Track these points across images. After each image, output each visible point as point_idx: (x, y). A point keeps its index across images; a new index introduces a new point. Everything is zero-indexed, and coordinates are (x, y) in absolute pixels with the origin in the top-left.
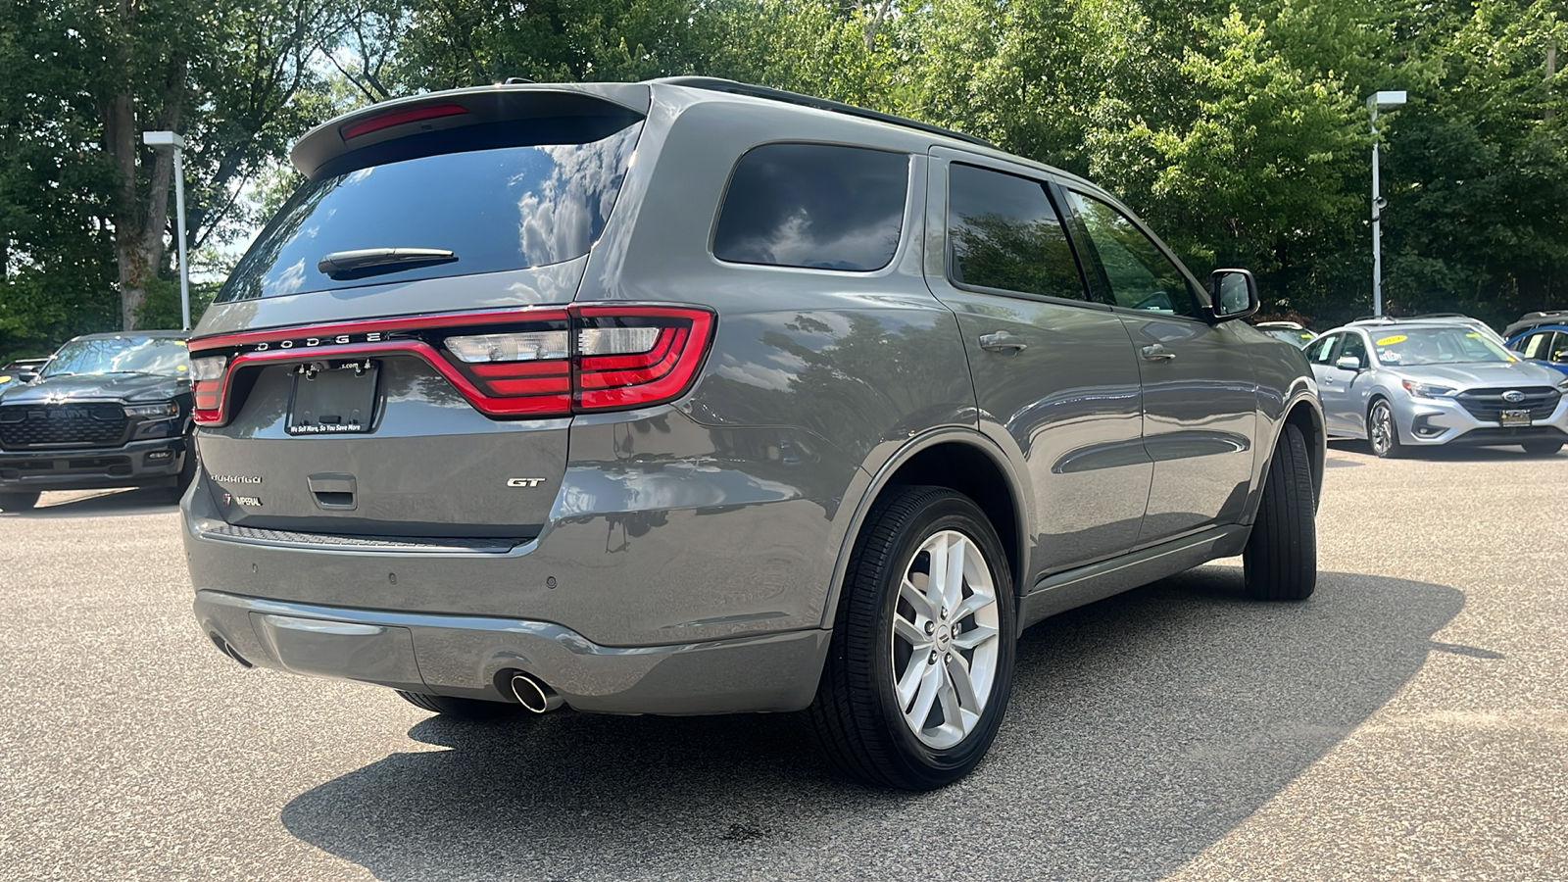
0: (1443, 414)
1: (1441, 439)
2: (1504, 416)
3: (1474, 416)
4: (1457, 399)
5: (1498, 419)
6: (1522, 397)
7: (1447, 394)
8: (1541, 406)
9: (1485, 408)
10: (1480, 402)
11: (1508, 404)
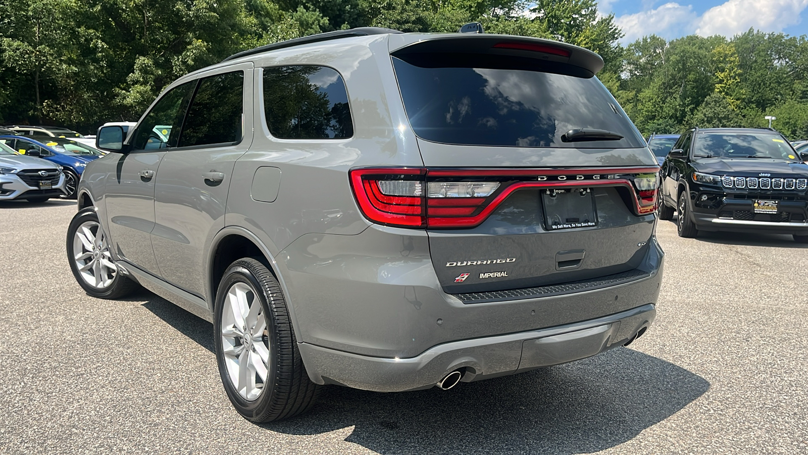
0: (12, 183)
1: (12, 196)
2: (41, 184)
3: (27, 184)
4: (18, 174)
5: (38, 185)
6: (47, 174)
7: (12, 172)
8: (54, 179)
9: (31, 179)
10: (28, 176)
11: (41, 178)
